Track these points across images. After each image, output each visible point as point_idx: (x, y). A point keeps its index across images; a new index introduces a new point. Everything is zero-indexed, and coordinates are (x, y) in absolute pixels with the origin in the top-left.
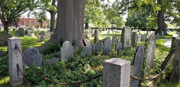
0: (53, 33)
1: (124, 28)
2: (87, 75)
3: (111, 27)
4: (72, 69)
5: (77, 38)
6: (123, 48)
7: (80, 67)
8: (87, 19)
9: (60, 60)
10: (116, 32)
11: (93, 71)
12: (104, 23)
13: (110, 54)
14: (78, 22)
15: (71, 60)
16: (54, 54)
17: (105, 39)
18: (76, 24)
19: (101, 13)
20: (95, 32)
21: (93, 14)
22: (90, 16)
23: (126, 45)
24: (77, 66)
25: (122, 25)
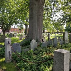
0: (26, 35)
1: (64, 32)
2: (44, 58)
3: (57, 32)
4: (36, 55)
5: (39, 38)
6: (64, 44)
7: (41, 53)
8: (44, 28)
9: (30, 50)
10: (60, 35)
11: (48, 56)
12: (53, 30)
13: (57, 46)
14: (39, 29)
15: (36, 50)
16: (27, 46)
17: (54, 38)
18: (38, 31)
19: (51, 24)
20: (49, 34)
21: (47, 25)
22: (46, 26)
23: (66, 42)
24: (39, 53)
25: (63, 30)
